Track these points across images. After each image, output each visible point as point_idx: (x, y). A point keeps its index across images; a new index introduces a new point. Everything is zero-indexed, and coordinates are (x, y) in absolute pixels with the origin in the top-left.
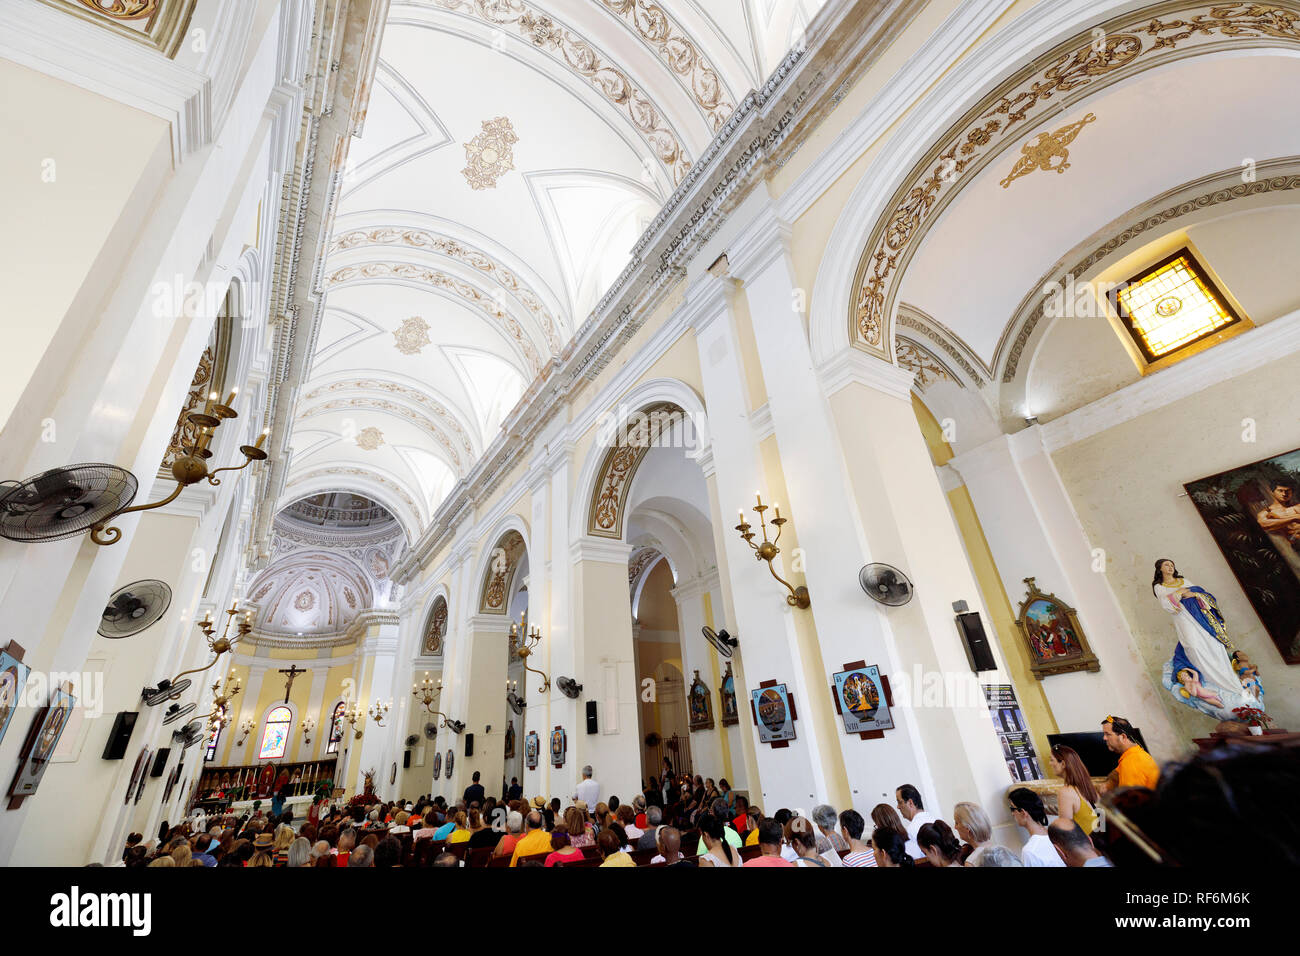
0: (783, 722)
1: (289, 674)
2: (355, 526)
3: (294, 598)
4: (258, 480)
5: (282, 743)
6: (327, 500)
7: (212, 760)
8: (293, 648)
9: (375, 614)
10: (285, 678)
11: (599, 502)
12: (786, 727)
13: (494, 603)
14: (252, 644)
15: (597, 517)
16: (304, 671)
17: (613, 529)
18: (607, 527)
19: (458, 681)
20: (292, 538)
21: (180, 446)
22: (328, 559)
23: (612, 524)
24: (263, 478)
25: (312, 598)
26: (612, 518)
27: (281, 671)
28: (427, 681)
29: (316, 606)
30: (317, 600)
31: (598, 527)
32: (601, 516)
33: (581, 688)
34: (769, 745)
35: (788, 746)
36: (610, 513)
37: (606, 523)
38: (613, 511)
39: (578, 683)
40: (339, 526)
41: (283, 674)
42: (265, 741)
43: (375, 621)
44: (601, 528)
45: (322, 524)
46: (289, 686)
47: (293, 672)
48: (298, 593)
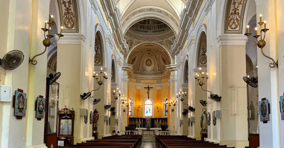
0: (266, 114)
1: (147, 89)
2: (160, 31)
3: (145, 62)
4: (110, 22)
5: (151, 111)
6: (147, 22)
7: (131, 115)
8: (148, 80)
9: (172, 67)
10: (146, 90)
11: (229, 17)
12: (267, 116)
13: (203, 62)
14: (134, 79)
15: (229, 24)
16: (152, 88)
17: (238, 29)
18: (235, 28)
19: (192, 93)
20: (137, 39)
21: (71, 21)
22: (152, 46)
23: (237, 27)
24: (111, 21)
25: (151, 61)
26: (237, 24)
27: (145, 88)
28: (181, 93)
29: (153, 64)
30: (153, 62)
31: (229, 29)
32: (231, 23)
33: (221, 97)
34: (263, 122)
35: (267, 123)
36: (235, 21)
37: (233, 26)
38: (237, 20)
39: (219, 96)
40: (153, 32)
41: (146, 89)
42: (145, 111)
43: (172, 70)
44: (231, 29)
45: (147, 32)
46: (148, 93)
47: (148, 88)
48: (146, 60)
